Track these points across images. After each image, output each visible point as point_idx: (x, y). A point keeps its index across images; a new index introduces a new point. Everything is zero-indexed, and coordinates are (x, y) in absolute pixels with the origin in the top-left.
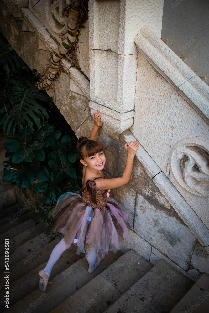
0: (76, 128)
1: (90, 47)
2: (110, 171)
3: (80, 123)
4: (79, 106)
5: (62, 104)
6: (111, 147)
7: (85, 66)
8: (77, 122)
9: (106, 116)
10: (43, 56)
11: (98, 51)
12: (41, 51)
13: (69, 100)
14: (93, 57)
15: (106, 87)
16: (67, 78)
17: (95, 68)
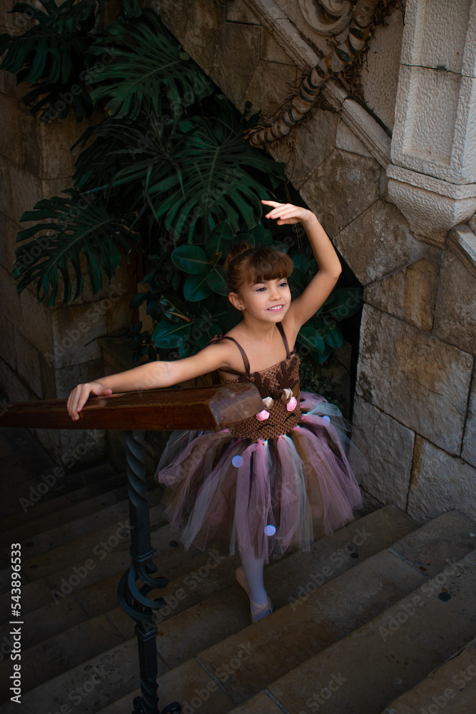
0: (339, 228)
1: (403, 61)
2: (414, 319)
3: (351, 218)
4: (354, 180)
5: (310, 177)
6: (421, 262)
7: (377, 98)
8: (343, 215)
9: (424, 193)
10: (274, 74)
11: (417, 70)
12: (272, 65)
13: (329, 167)
14: (406, 80)
15: (427, 135)
16: (331, 121)
17: (408, 100)
